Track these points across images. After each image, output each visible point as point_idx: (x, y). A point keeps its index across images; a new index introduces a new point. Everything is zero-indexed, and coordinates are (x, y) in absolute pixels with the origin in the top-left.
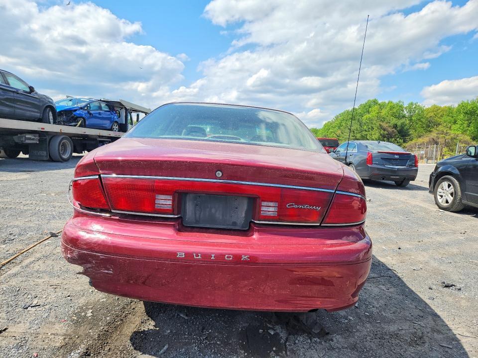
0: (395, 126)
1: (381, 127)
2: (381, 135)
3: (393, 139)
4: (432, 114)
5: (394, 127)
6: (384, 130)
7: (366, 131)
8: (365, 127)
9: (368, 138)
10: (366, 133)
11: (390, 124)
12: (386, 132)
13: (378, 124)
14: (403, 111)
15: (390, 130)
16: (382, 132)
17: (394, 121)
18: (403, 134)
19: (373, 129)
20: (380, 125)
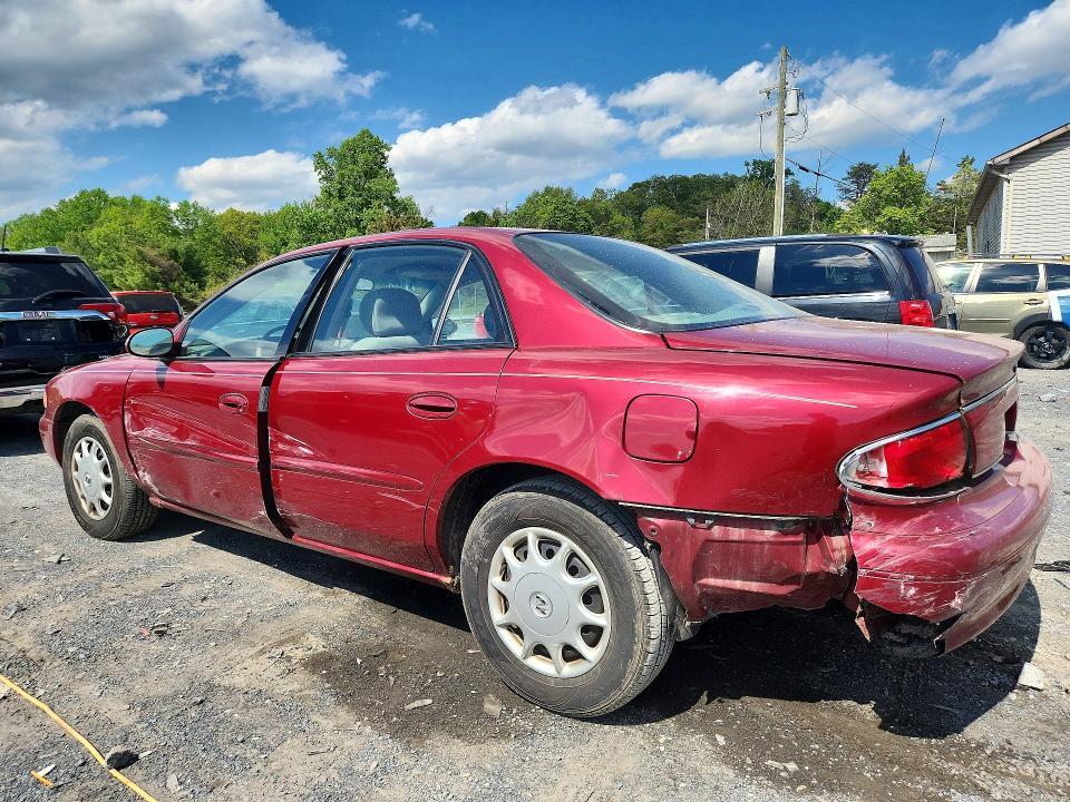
0: (174, 254)
1: (142, 258)
2: (147, 275)
3: (177, 284)
4: (232, 228)
5: (171, 256)
6: (153, 264)
7: (105, 267)
8: (101, 257)
9: (116, 283)
10: (108, 272)
11: (161, 250)
12: (156, 269)
13: (133, 250)
14: (170, 219)
15: (165, 262)
16: (148, 268)
17: (168, 243)
18: (194, 271)
19: (124, 261)
20: (140, 253)
